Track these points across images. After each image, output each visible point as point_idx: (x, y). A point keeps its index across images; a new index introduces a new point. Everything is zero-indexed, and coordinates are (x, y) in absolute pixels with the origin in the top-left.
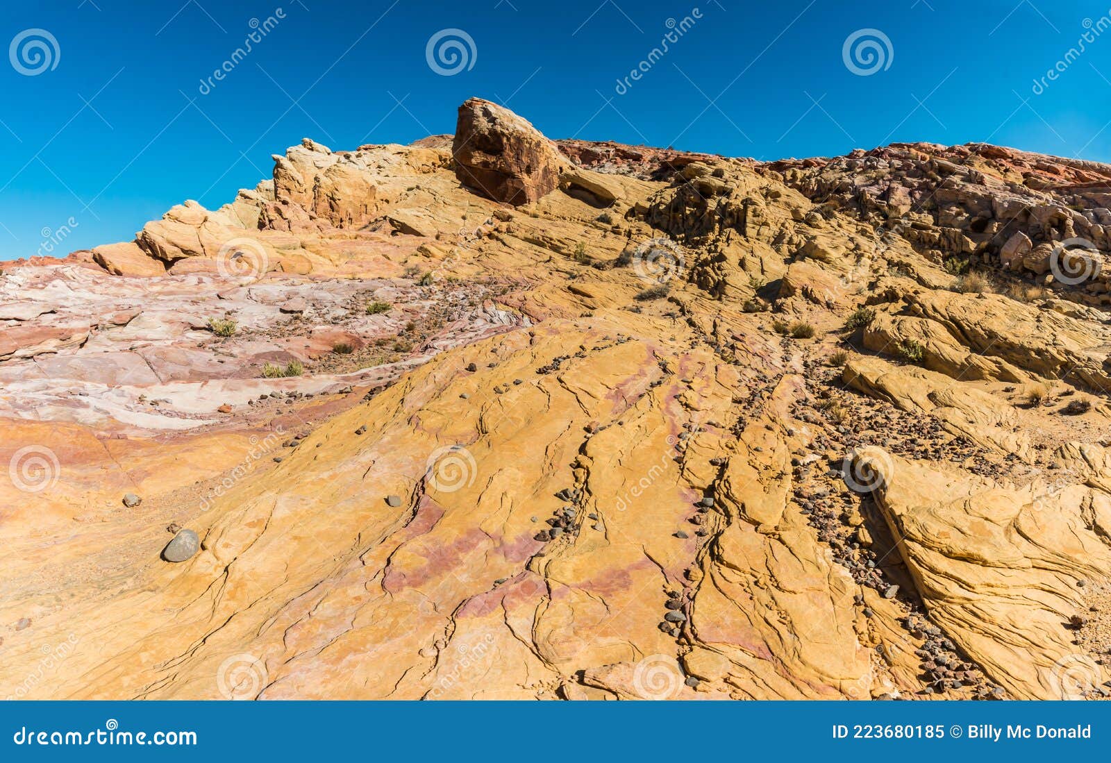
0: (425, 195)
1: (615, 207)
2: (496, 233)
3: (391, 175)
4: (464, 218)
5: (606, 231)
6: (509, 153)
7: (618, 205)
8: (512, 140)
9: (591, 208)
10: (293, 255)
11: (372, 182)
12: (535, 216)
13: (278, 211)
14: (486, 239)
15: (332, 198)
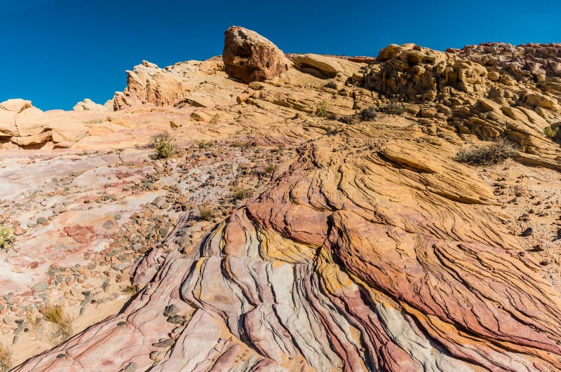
0: (210, 86)
1: (336, 77)
2: (251, 99)
3: (191, 76)
4: (231, 96)
5: (334, 94)
6: (256, 56)
7: (339, 76)
8: (257, 48)
9: (319, 79)
10: (99, 127)
11: (180, 80)
12: (279, 86)
13: (124, 100)
14: (244, 103)
15: (157, 91)
